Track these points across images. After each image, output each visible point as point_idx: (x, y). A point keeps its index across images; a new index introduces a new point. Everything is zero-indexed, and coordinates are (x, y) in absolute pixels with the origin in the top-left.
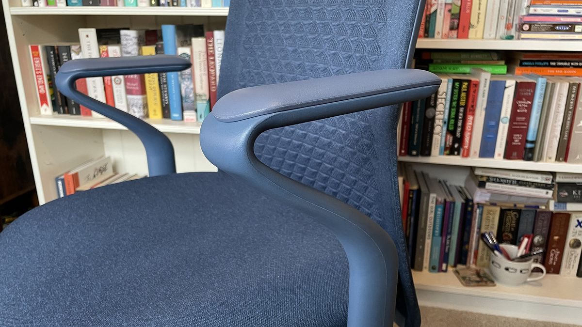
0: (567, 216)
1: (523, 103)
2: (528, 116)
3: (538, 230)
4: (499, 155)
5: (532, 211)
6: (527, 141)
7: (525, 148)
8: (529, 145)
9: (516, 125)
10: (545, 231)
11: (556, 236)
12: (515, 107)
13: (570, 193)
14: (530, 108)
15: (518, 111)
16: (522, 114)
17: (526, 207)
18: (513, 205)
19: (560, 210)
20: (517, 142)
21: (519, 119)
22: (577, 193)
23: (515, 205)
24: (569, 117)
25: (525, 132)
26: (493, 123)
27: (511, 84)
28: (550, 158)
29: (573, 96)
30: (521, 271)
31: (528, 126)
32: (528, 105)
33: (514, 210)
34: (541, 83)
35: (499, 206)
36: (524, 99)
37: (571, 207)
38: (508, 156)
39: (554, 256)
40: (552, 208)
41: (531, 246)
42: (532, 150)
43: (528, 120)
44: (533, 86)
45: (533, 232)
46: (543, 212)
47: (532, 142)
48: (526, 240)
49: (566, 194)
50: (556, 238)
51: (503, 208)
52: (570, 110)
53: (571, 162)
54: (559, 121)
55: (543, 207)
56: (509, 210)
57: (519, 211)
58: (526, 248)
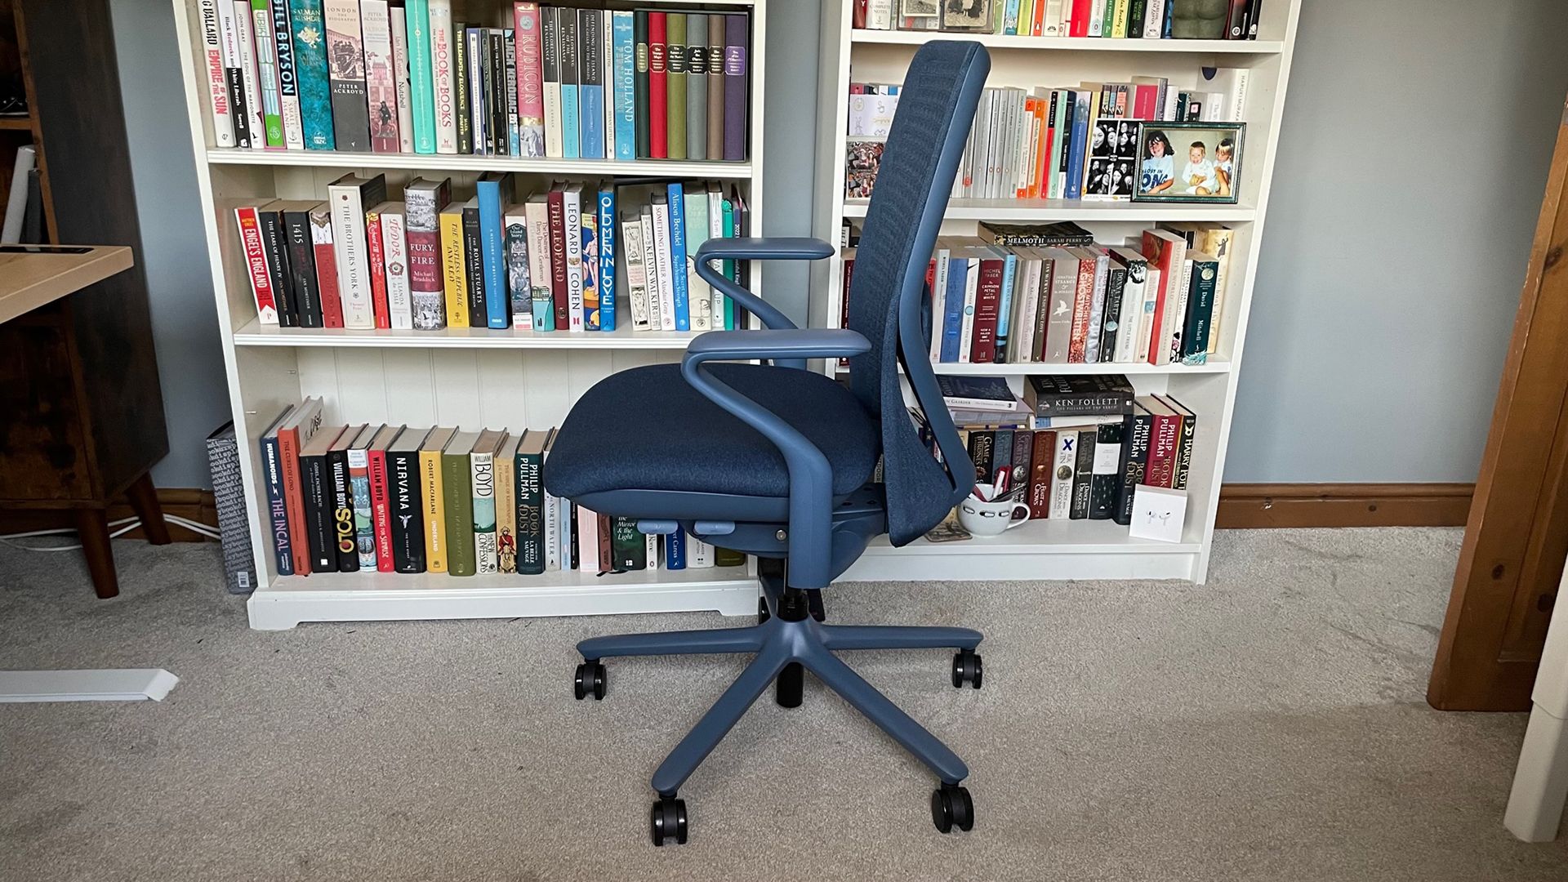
0: (1053, 435)
1: (990, 288)
2: (996, 304)
3: (1017, 459)
4: (965, 357)
5: (1009, 433)
6: (997, 338)
7: (996, 347)
8: (1000, 343)
9: (983, 317)
10: (1026, 460)
11: (1040, 465)
12: (980, 293)
13: (1052, 405)
14: (998, 293)
15: (985, 298)
16: (989, 302)
17: (1000, 427)
18: (984, 427)
19: (1043, 428)
20: (984, 339)
21: (985, 308)
22: (1061, 403)
23: (987, 427)
24: (1044, 304)
25: (994, 325)
26: (955, 315)
27: (974, 262)
28: (1025, 358)
29: (1047, 276)
30: (1000, 515)
31: (997, 317)
32: (996, 289)
33: (986, 434)
34: (1010, 260)
35: (966, 429)
36: (991, 283)
37: (1056, 423)
38: (975, 358)
39: (1040, 493)
40: (1033, 427)
41: (1010, 483)
42: (1003, 349)
43: (997, 310)
44: (1000, 265)
45: (1011, 463)
46: (1022, 433)
47: (1004, 338)
48: (1002, 474)
49: (1048, 406)
50: (1041, 467)
51: (972, 432)
52: (1044, 294)
53: (1048, 362)
54: (1034, 308)
55: (1023, 427)
56: (980, 434)
57: (993, 434)
58: (1003, 486)
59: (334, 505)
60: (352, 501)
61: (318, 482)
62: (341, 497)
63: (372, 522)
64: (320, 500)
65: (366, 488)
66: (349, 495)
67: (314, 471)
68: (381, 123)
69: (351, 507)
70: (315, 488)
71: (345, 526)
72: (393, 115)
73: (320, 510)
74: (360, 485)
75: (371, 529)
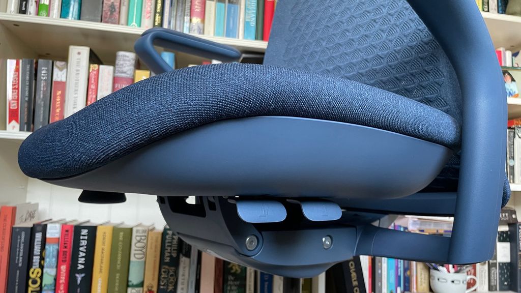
17: (445, 231)
18: (436, 231)
30: (463, 282)
59: (29, 264)
60: (44, 263)
61: (22, 247)
62: (36, 259)
63: (55, 280)
64: (20, 261)
65: (55, 253)
66: (42, 258)
67: (20, 239)
68: (109, 13)
69: (42, 267)
70: (19, 251)
71: (34, 282)
72: (117, 10)
73: (20, 269)
74: (51, 250)
75: (53, 285)
